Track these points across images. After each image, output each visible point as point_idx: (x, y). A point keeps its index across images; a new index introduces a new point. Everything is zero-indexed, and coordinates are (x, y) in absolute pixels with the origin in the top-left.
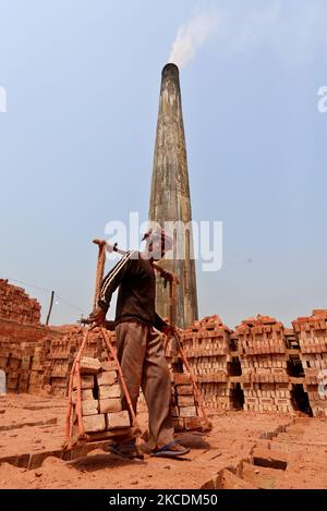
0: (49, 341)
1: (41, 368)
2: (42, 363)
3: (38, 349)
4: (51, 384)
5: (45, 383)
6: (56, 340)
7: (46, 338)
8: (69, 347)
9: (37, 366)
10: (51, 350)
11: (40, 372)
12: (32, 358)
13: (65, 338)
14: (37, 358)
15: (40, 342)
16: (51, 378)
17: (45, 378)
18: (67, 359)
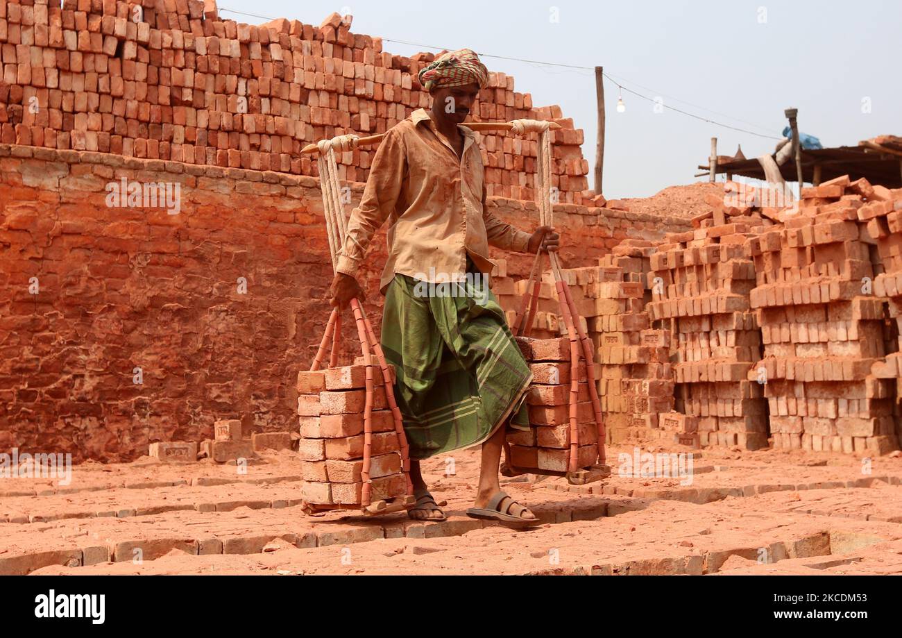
0: (640, 258)
1: (633, 355)
2: (631, 336)
3: (607, 290)
4: (678, 408)
5: (659, 408)
6: (664, 249)
7: (625, 248)
8: (725, 270)
9: (615, 351)
10: (657, 287)
11: (635, 370)
12: (591, 321)
13: (700, 238)
14: (609, 321)
15: (606, 262)
16: (678, 387)
17: (655, 389)
18: (726, 316)
